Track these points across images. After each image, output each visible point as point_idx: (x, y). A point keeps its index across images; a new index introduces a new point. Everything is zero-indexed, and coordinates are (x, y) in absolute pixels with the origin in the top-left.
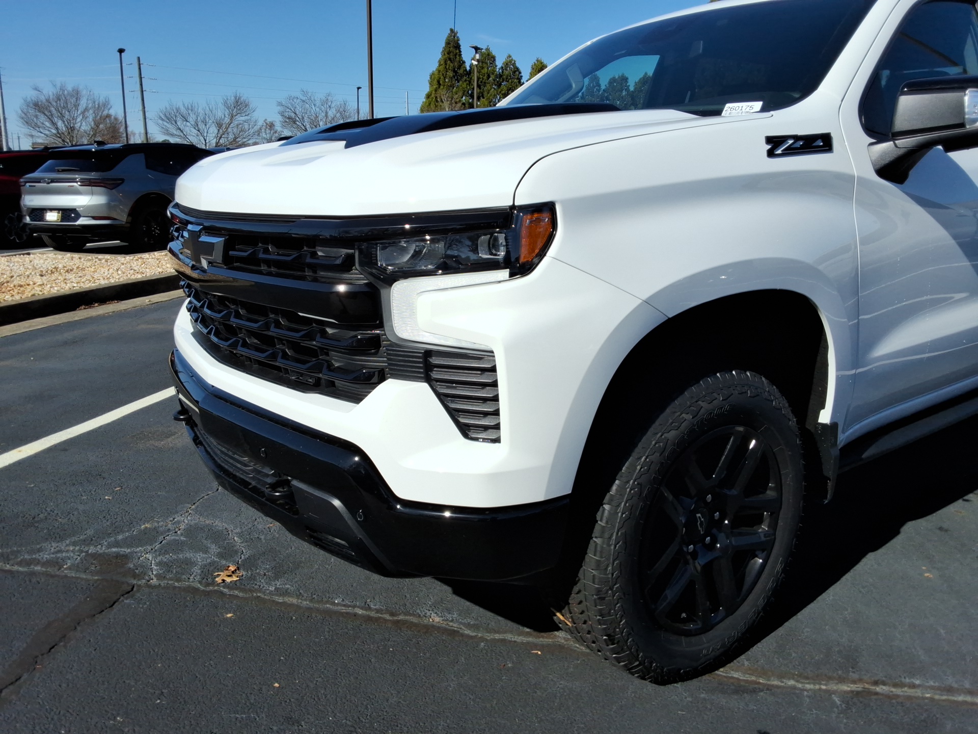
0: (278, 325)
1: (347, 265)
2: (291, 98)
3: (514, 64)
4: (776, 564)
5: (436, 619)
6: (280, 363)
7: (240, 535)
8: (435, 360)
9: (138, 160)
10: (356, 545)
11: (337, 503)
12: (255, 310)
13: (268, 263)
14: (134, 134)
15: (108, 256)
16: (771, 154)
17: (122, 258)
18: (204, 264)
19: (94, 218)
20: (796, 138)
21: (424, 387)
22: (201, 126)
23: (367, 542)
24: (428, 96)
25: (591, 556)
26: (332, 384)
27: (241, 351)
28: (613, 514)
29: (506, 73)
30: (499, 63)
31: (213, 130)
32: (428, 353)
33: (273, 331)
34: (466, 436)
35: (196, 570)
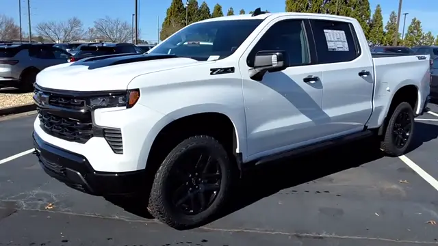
0: (64, 121)
1: (82, 105)
2: (100, 20)
3: (206, 6)
4: (220, 195)
5: (117, 217)
6: (65, 133)
7: (55, 196)
8: (106, 131)
9: (26, 52)
10: (84, 186)
11: (79, 173)
12: (58, 118)
13: (63, 104)
14: (24, 33)
15: (10, 95)
16: (211, 74)
17: (16, 95)
18: (43, 103)
19: (5, 78)
20: (221, 69)
21: (103, 138)
22: (57, 32)
23: (87, 184)
24: (166, 20)
25: (154, 188)
26: (79, 139)
27: (53, 130)
28: (160, 175)
29: (203, 9)
30: (199, 5)
31: (63, 33)
32: (104, 129)
33: (63, 123)
34: (115, 152)
35: (39, 206)
